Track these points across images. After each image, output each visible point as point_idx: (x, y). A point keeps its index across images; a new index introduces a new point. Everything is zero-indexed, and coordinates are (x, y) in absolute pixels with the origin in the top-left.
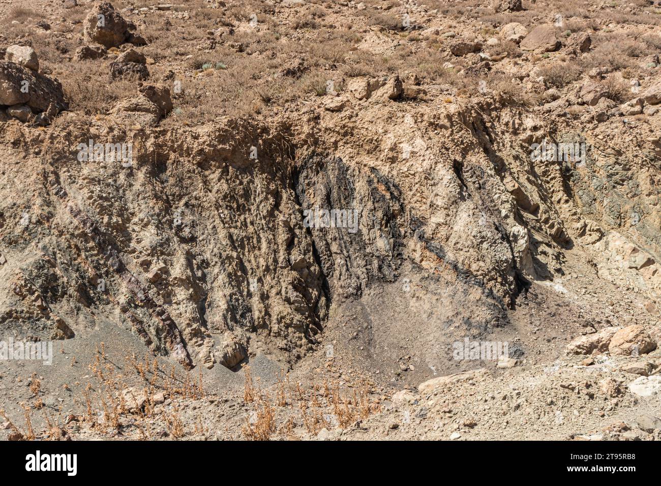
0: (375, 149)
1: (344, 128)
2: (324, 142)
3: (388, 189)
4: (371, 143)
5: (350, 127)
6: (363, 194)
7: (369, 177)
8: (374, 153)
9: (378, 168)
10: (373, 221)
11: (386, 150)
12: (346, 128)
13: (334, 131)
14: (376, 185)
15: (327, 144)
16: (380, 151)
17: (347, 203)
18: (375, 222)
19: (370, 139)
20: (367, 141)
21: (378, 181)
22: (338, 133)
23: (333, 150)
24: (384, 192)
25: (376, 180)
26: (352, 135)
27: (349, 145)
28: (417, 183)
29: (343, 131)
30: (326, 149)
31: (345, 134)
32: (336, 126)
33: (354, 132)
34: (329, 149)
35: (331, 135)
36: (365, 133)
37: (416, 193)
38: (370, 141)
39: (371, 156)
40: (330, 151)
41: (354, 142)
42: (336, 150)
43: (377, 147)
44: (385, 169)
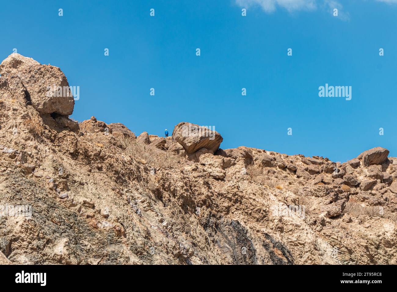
0: (262, 219)
1: (235, 196)
2: (217, 206)
3: (284, 254)
4: (259, 212)
5: (240, 196)
6: (263, 255)
7: (264, 241)
8: (262, 221)
9: (270, 235)
11: (276, 221)
12: (236, 196)
13: (226, 197)
14: (271, 249)
15: (220, 208)
19: (259, 209)
20: (257, 210)
21: (274, 247)
22: (230, 199)
23: (225, 214)
24: (280, 257)
25: (271, 245)
26: (241, 203)
27: (240, 212)
28: (307, 252)
29: (234, 199)
30: (218, 212)
31: (236, 201)
32: (228, 193)
33: (243, 201)
34: (221, 212)
35: (222, 200)
36: (254, 203)
37: (308, 260)
38: (259, 211)
39: (260, 223)
40: (222, 214)
41: (244, 209)
42: (227, 214)
43: (265, 216)
44: (277, 237)
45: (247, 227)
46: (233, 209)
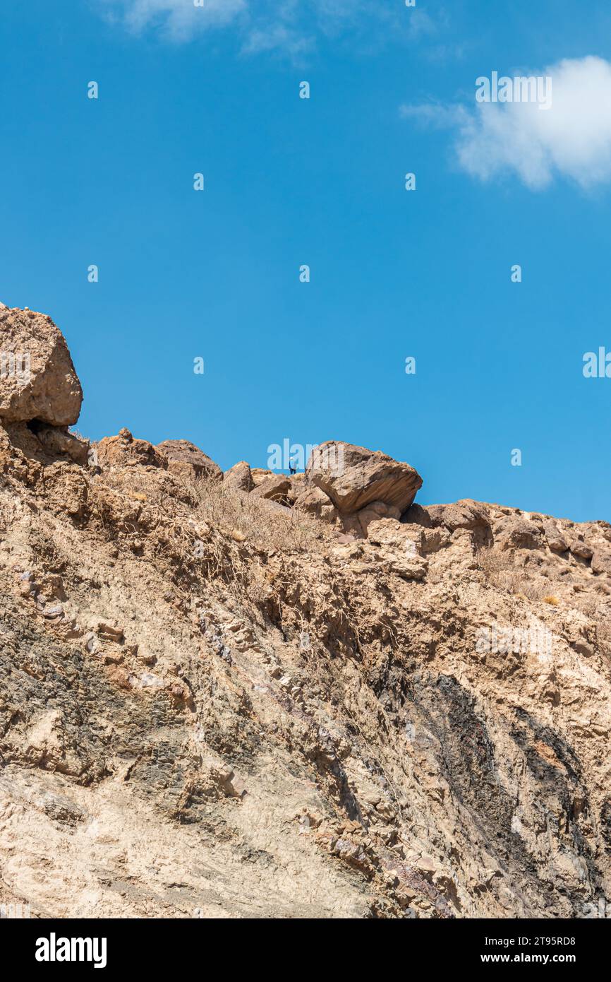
0: (511, 673)
1: (448, 618)
2: (407, 641)
3: (560, 756)
4: (504, 658)
5: (459, 619)
6: (511, 758)
7: (513, 725)
8: (509, 678)
9: (529, 710)
10: (546, 815)
11: (542, 678)
12: (452, 620)
13: (427, 621)
14: (531, 744)
15: (414, 645)
16: (524, 676)
17: (485, 773)
18: (548, 818)
21: (536, 738)
22: (437, 626)
23: (425, 660)
24: (551, 761)
25: (531, 734)
26: (462, 636)
27: (459, 655)
29: (447, 625)
30: (409, 654)
31: (451, 631)
32: (433, 610)
33: (466, 631)
34: (416, 655)
35: (419, 627)
39: (506, 683)
40: (418, 660)
41: (468, 650)
42: (430, 659)
43: (517, 667)
44: (544, 715)
45: (476, 692)
46: (443, 648)
